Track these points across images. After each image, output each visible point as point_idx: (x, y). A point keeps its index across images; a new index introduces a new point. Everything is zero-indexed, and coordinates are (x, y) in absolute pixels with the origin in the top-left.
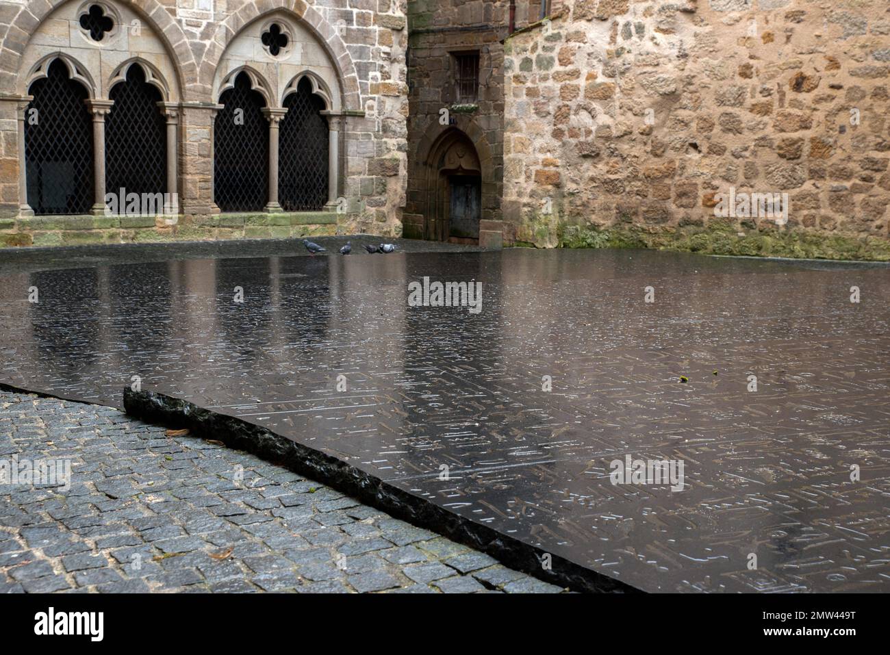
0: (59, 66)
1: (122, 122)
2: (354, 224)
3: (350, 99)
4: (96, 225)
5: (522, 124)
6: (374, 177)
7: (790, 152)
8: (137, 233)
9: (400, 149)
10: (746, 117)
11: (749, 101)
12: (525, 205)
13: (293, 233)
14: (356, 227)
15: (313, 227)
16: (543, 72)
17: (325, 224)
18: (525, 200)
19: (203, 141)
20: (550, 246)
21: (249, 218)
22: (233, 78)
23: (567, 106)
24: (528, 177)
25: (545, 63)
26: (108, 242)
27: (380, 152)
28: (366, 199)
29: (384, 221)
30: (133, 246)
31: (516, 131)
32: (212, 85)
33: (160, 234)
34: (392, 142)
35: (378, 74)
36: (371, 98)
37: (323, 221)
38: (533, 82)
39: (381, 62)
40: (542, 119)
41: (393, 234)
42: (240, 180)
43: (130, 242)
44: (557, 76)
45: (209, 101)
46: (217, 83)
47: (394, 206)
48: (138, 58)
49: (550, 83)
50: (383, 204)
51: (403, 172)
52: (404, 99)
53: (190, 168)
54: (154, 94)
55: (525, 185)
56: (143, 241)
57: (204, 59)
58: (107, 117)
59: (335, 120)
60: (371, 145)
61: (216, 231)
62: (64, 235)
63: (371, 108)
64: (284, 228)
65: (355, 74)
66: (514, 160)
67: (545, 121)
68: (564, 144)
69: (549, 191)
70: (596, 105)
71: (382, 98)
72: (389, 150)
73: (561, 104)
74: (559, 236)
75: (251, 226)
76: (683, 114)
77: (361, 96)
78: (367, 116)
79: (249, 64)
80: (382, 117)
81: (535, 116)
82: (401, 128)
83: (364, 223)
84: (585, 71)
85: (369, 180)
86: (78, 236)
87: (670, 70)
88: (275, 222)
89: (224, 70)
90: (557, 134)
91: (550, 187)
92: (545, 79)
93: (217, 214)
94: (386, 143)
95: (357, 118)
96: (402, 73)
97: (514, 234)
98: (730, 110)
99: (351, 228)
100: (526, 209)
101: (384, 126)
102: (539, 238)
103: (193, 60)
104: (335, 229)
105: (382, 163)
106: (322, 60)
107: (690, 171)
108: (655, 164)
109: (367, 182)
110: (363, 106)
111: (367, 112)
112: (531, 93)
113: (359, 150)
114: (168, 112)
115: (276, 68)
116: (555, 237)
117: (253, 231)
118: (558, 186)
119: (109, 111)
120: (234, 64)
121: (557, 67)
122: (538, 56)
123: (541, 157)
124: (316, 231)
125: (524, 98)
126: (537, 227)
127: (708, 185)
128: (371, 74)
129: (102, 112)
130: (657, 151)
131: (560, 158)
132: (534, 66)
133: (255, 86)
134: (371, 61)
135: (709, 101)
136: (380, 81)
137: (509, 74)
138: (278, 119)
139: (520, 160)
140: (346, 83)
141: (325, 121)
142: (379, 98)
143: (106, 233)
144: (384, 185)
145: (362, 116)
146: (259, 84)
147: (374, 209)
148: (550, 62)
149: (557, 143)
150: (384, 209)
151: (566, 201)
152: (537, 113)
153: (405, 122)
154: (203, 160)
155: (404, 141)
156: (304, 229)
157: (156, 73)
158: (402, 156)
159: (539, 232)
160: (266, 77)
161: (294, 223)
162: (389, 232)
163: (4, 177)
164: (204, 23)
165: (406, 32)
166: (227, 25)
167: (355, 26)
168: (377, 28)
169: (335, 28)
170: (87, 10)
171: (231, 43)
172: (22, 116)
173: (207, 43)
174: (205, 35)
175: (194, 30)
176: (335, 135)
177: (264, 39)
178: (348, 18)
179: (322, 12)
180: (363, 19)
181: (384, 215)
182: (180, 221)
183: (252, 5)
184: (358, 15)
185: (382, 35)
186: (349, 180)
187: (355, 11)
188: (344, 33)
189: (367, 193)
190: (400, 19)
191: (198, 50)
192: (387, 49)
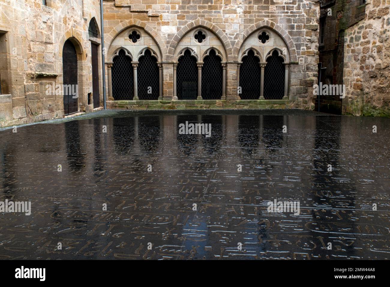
0: (188, 51)
1: (209, 69)
2: (293, 105)
3: (292, 58)
4: (196, 103)
5: (349, 64)
6: (302, 87)
8: (210, 106)
9: (314, 76)
12: (350, 98)
13: (267, 107)
14: (294, 106)
15: (276, 105)
16: (357, 43)
17: (281, 104)
18: (350, 96)
19: (234, 75)
20: (358, 115)
21: (250, 102)
22: (247, 52)
23: (365, 56)
24: (351, 86)
25: (358, 39)
26: (200, 109)
27: (305, 77)
28: (298, 95)
29: (306, 104)
30: (208, 110)
31: (347, 68)
32: (238, 55)
33: (218, 107)
34: (310, 73)
35: (305, 48)
36: (302, 57)
37: (280, 103)
38: (354, 47)
39: (306, 43)
40: (356, 62)
41: (310, 108)
42: (250, 88)
43: (207, 109)
44: (362, 44)
45: (236, 61)
46: (241, 54)
47: (311, 98)
48: (213, 48)
49: (359, 47)
50: (306, 97)
52: (317, 57)
53: (229, 84)
54: (219, 59)
55: (350, 90)
56: (212, 109)
57: (235, 46)
58: (202, 67)
59: (287, 66)
60: (301, 75)
61: (238, 106)
62: (186, 106)
63: (301, 61)
64: (264, 105)
65: (295, 48)
66: (346, 79)
67: (357, 63)
68: (364, 72)
69: (358, 92)
70: (376, 55)
71: (306, 57)
72: (309, 76)
73: (363, 55)
74: (362, 111)
75: (251, 104)
77: (297, 56)
78: (299, 64)
79: (253, 47)
80: (306, 64)
81: (354, 61)
82: (315, 68)
83: (297, 104)
84: (372, 41)
85: (300, 88)
86: (190, 106)
88: (260, 103)
89: (243, 50)
90: (362, 68)
91: (359, 90)
92: (357, 45)
93: (239, 100)
94: (308, 74)
95: (295, 65)
96: (316, 46)
97: (346, 110)
99: (292, 106)
100: (350, 100)
101: (307, 67)
102: (354, 111)
103: (231, 47)
104: (285, 106)
105: (306, 82)
106: (282, 44)
109: (299, 89)
110: (298, 60)
111: (300, 62)
112: (353, 51)
113: (296, 77)
114: (222, 65)
115: (263, 48)
116: (360, 111)
117: (251, 106)
118: (362, 90)
119: (202, 66)
120: (247, 46)
121: (362, 40)
122: (356, 36)
123: (356, 78)
124: (277, 107)
125: (350, 54)
126: (354, 107)
128: (302, 48)
129: (200, 66)
131: (363, 78)
132: (354, 40)
133: (256, 54)
134: (302, 43)
136: (306, 50)
137: (346, 44)
138: (263, 66)
139: (349, 79)
140: (291, 52)
141: (283, 67)
142: (305, 57)
143: (199, 106)
144: (307, 90)
145: (297, 64)
146: (257, 54)
147: (302, 99)
148: (360, 38)
149: (362, 72)
150: (306, 99)
151: (365, 96)
152: (355, 60)
153: (317, 66)
154: (234, 81)
155: (316, 73)
156: (272, 106)
157: (219, 52)
158: (315, 79)
159: (355, 109)
160: (259, 51)
161: (267, 104)
162: (309, 108)
163: (168, 88)
164: (235, 34)
165: (318, 31)
166: (244, 34)
167: (295, 30)
168: (305, 30)
169: (287, 31)
170: (197, 33)
171: (245, 40)
172: (175, 68)
173: (236, 40)
174: (236, 38)
175: (232, 36)
176: (287, 71)
177: (260, 37)
178: (292, 27)
179: (281, 26)
180: (299, 27)
181: (306, 101)
182: (225, 102)
183: (254, 26)
184: (297, 26)
185: (307, 33)
186: (291, 88)
187: (295, 24)
188: (291, 33)
189: (299, 93)
190: (316, 26)
191: (233, 43)
192: (309, 38)
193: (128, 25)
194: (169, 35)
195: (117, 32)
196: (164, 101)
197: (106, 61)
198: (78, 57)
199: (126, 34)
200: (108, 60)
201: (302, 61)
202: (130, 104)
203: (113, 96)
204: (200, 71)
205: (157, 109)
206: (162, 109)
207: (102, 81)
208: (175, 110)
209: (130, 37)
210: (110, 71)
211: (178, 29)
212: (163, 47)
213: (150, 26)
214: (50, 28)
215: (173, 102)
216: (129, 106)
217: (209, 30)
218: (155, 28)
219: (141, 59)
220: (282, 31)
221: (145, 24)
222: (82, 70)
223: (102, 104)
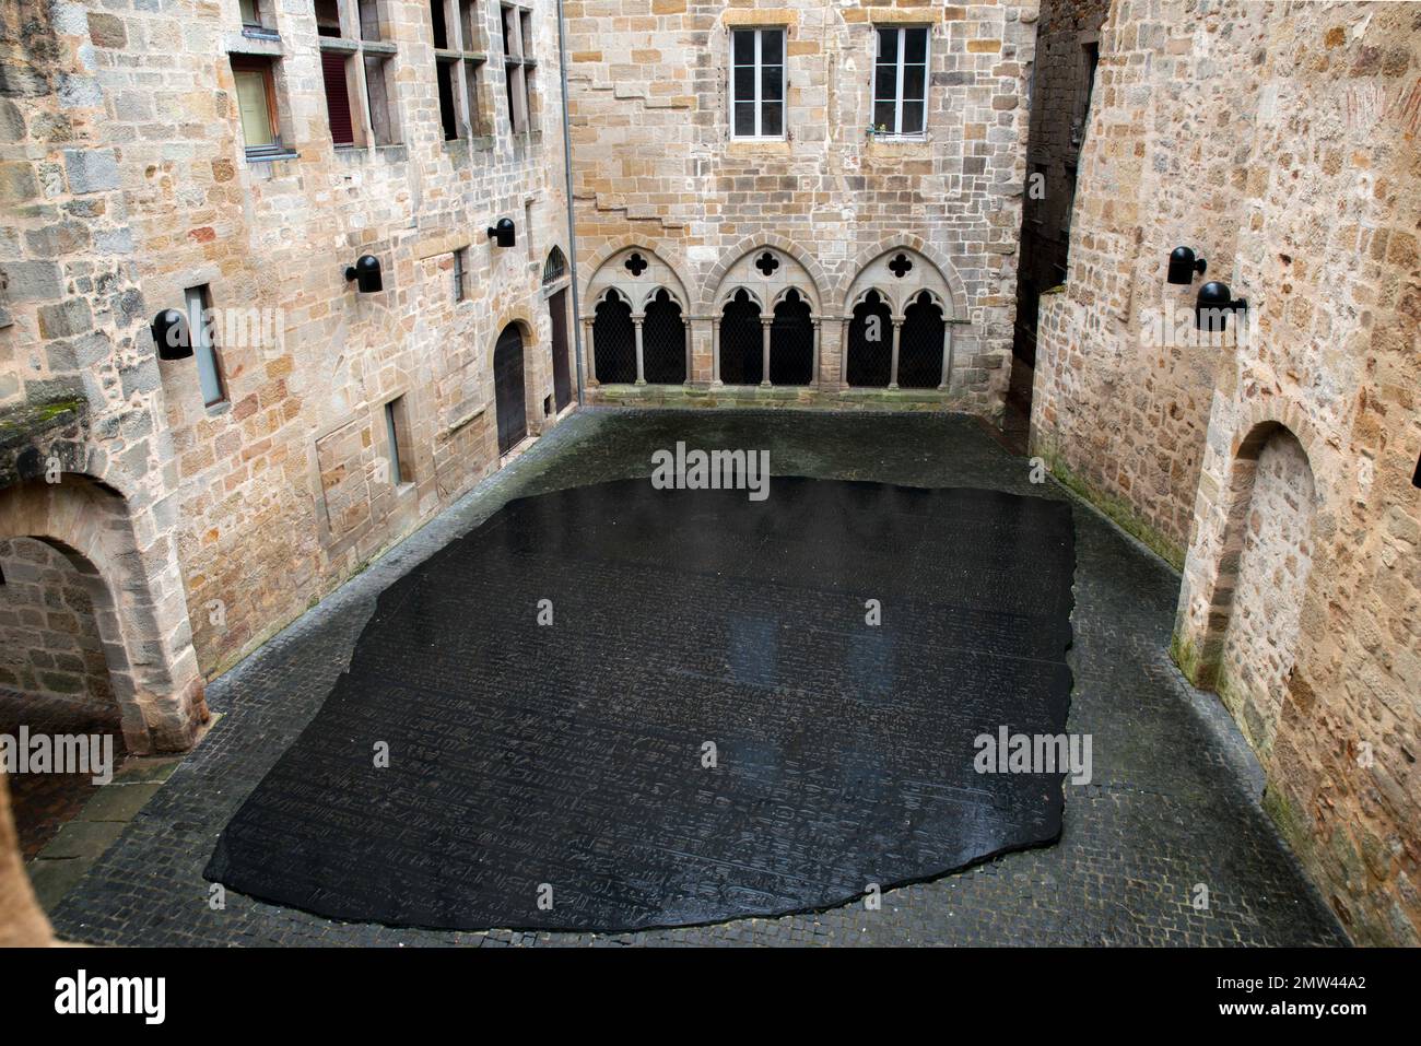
0: (742, 294)
2: (956, 405)
3: (959, 310)
4: (759, 395)
5: (1042, 365)
6: (977, 369)
7: (1164, 463)
8: (785, 402)
9: (1005, 347)
10: (1146, 423)
11: (1148, 411)
12: (1038, 430)
13: (902, 409)
14: (958, 407)
15: (920, 404)
16: (1053, 331)
17: (932, 402)
18: (1040, 426)
19: (835, 342)
21: (867, 394)
22: (864, 296)
23: (1062, 365)
24: (1042, 409)
25: (1054, 325)
26: (765, 408)
27: (984, 349)
28: (969, 385)
29: (985, 403)
30: (781, 411)
31: (1039, 370)
32: (844, 302)
33: (801, 404)
34: (996, 342)
35: (987, 290)
36: (978, 309)
37: (930, 399)
38: (1049, 336)
39: (990, 281)
40: (1051, 368)
41: (994, 412)
42: (872, 364)
43: (780, 408)
44: (1059, 339)
45: (843, 315)
46: (850, 301)
47: (997, 391)
48: (793, 286)
49: (1056, 342)
50: (986, 390)
51: (1007, 365)
52: (1014, 308)
53: (825, 361)
54: (806, 309)
55: (1040, 415)
56: (789, 408)
57: (837, 286)
58: (772, 325)
59: (947, 325)
60: (976, 345)
61: (842, 404)
62: (738, 400)
63: (978, 316)
64: (896, 404)
65: (965, 291)
66: (1037, 392)
67: (1052, 370)
68: (1059, 394)
69: (1051, 426)
70: (1074, 371)
71: (989, 308)
72: (993, 349)
73: (1059, 361)
75: (869, 402)
76: (1117, 402)
77: (969, 308)
78: (972, 323)
79: (876, 286)
80: (988, 323)
81: (1048, 363)
82: (1008, 331)
83: (965, 404)
84: (1071, 341)
85: (972, 371)
86: (745, 401)
87: (1109, 364)
88: (888, 399)
89: (856, 292)
90: (1057, 384)
91: (1052, 423)
92: (1054, 337)
93: (845, 390)
94: (990, 343)
95: (964, 325)
96: (1012, 287)
98: (1139, 412)
99: (954, 407)
101: (989, 330)
103: (830, 287)
104: (940, 406)
105: (986, 359)
106: (939, 280)
107: (1115, 450)
108: (1099, 434)
109: (970, 373)
110: (971, 315)
111: (973, 321)
112: (1048, 344)
113: (965, 349)
114: (813, 321)
115: (898, 287)
117: (870, 406)
118: (1056, 424)
119: (772, 321)
120: (865, 285)
121: (1058, 332)
122: (1052, 317)
124: (922, 408)
125: (1044, 346)
127: (1123, 467)
128: (979, 290)
129: (767, 322)
130: (1102, 425)
131: (1057, 403)
132: (1050, 324)
133: (882, 300)
134: (980, 280)
135: (1129, 399)
136: (987, 295)
137: (1040, 324)
138: (898, 325)
139: (1040, 394)
140: (957, 297)
141: (941, 326)
142: (986, 309)
143: (764, 401)
144: (987, 376)
145: (969, 323)
146: (885, 299)
147: (976, 393)
148: (1057, 324)
149: (1057, 391)
150: (986, 394)
151: (1059, 438)
153: (1013, 326)
154: (835, 355)
155: (1010, 341)
156: (914, 404)
157: (806, 297)
158: (1007, 353)
160: (890, 294)
161: (904, 399)
162: (991, 411)
163: (702, 366)
164: (839, 261)
165: (1017, 255)
166: (856, 261)
167: (966, 254)
168: (987, 254)
169: (948, 257)
170: (760, 257)
171: (859, 273)
172: (718, 326)
173: (841, 275)
174: (839, 270)
175: (831, 267)
176: (947, 335)
177: (892, 266)
178: (960, 248)
179: (937, 245)
180: (974, 248)
181: (985, 398)
182: (816, 396)
183: (877, 245)
184: (970, 246)
185: (991, 259)
186: (954, 371)
187: (967, 242)
188: (956, 261)
189: (970, 381)
190: (1011, 245)
191: (834, 280)
192: (997, 271)
193: (623, 245)
194: (703, 264)
195: (602, 259)
196: (694, 391)
197: (582, 315)
198: (524, 341)
199: (620, 263)
200: (586, 311)
201: (978, 318)
202: (629, 395)
203: (597, 377)
204: (767, 333)
205: (679, 407)
206: (690, 408)
207: (574, 354)
208: (715, 409)
209: (628, 265)
210: (591, 332)
211: (721, 252)
212: (692, 288)
213: (664, 246)
214: (470, 338)
215: (712, 394)
216: (626, 401)
217: (784, 252)
218: (675, 251)
219: (649, 308)
220: (938, 256)
221: (656, 244)
222: (531, 362)
223: (574, 396)
